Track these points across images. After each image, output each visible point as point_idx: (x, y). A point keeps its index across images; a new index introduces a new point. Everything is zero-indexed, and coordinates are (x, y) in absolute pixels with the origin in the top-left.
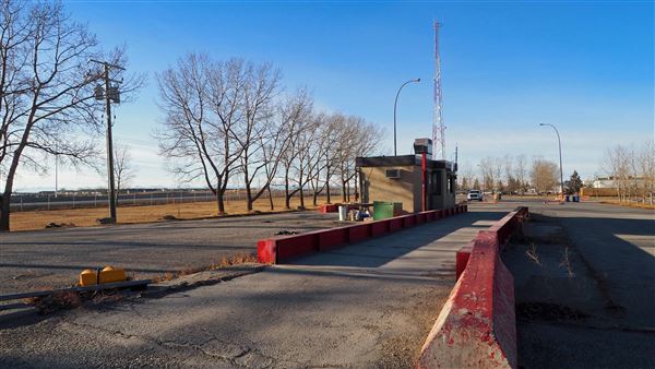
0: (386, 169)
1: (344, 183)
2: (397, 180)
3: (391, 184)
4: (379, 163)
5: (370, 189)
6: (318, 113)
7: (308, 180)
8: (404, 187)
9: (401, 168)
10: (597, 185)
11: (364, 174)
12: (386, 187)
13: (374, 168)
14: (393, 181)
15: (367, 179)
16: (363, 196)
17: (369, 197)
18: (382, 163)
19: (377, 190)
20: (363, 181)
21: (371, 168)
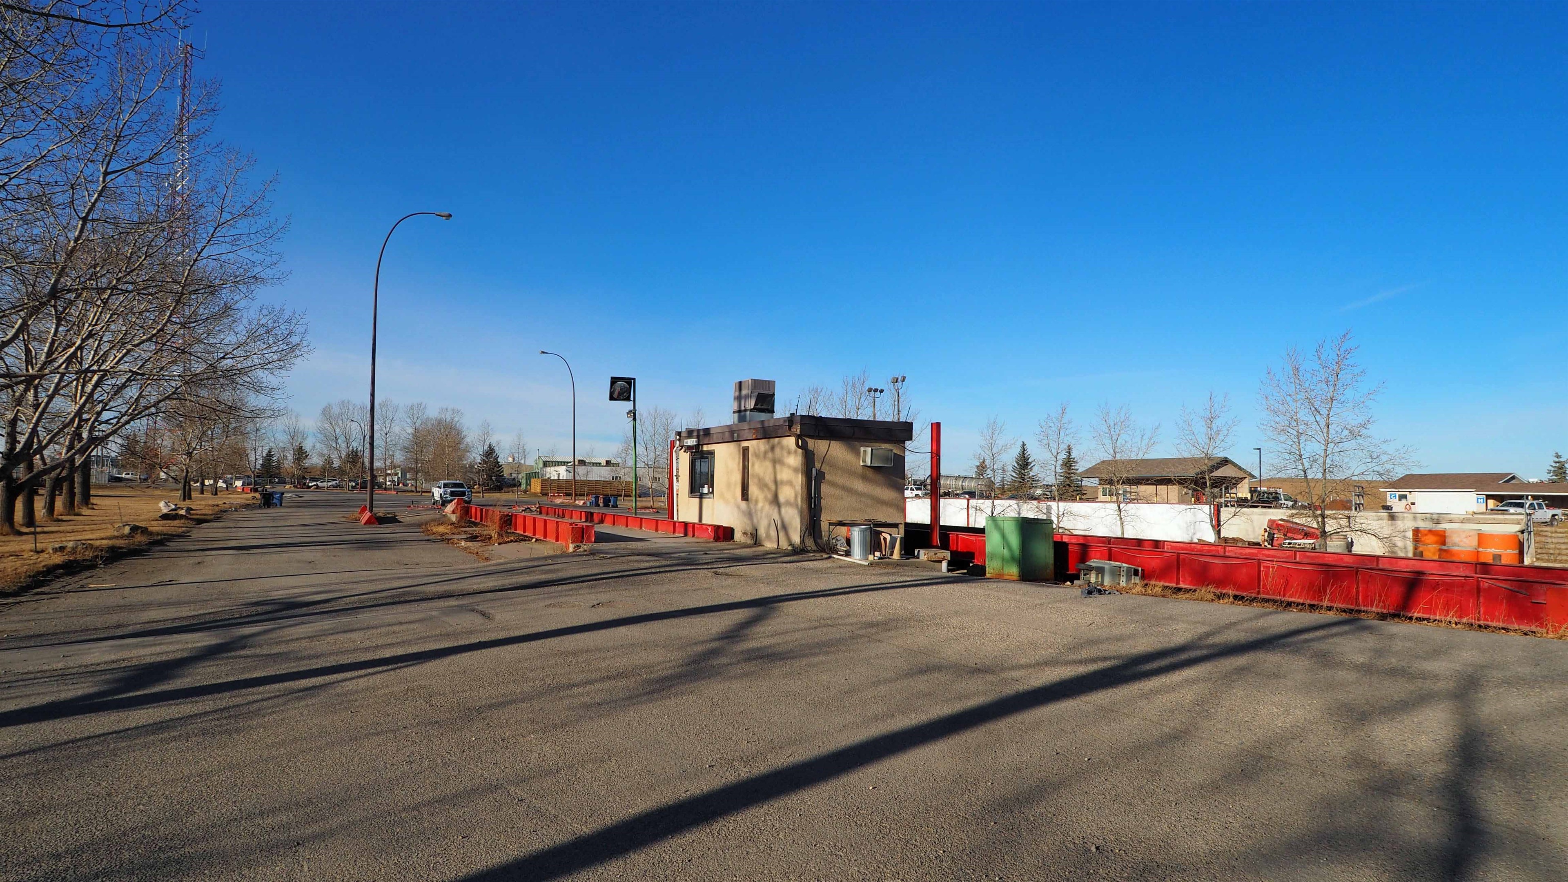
0: (857, 445)
4: (849, 432)
11: (814, 454)
12: (859, 485)
13: (834, 443)
14: (870, 474)
15: (819, 465)
16: (813, 503)
17: (822, 505)
18: (854, 434)
19: (838, 492)
20: (813, 469)
21: (828, 442)
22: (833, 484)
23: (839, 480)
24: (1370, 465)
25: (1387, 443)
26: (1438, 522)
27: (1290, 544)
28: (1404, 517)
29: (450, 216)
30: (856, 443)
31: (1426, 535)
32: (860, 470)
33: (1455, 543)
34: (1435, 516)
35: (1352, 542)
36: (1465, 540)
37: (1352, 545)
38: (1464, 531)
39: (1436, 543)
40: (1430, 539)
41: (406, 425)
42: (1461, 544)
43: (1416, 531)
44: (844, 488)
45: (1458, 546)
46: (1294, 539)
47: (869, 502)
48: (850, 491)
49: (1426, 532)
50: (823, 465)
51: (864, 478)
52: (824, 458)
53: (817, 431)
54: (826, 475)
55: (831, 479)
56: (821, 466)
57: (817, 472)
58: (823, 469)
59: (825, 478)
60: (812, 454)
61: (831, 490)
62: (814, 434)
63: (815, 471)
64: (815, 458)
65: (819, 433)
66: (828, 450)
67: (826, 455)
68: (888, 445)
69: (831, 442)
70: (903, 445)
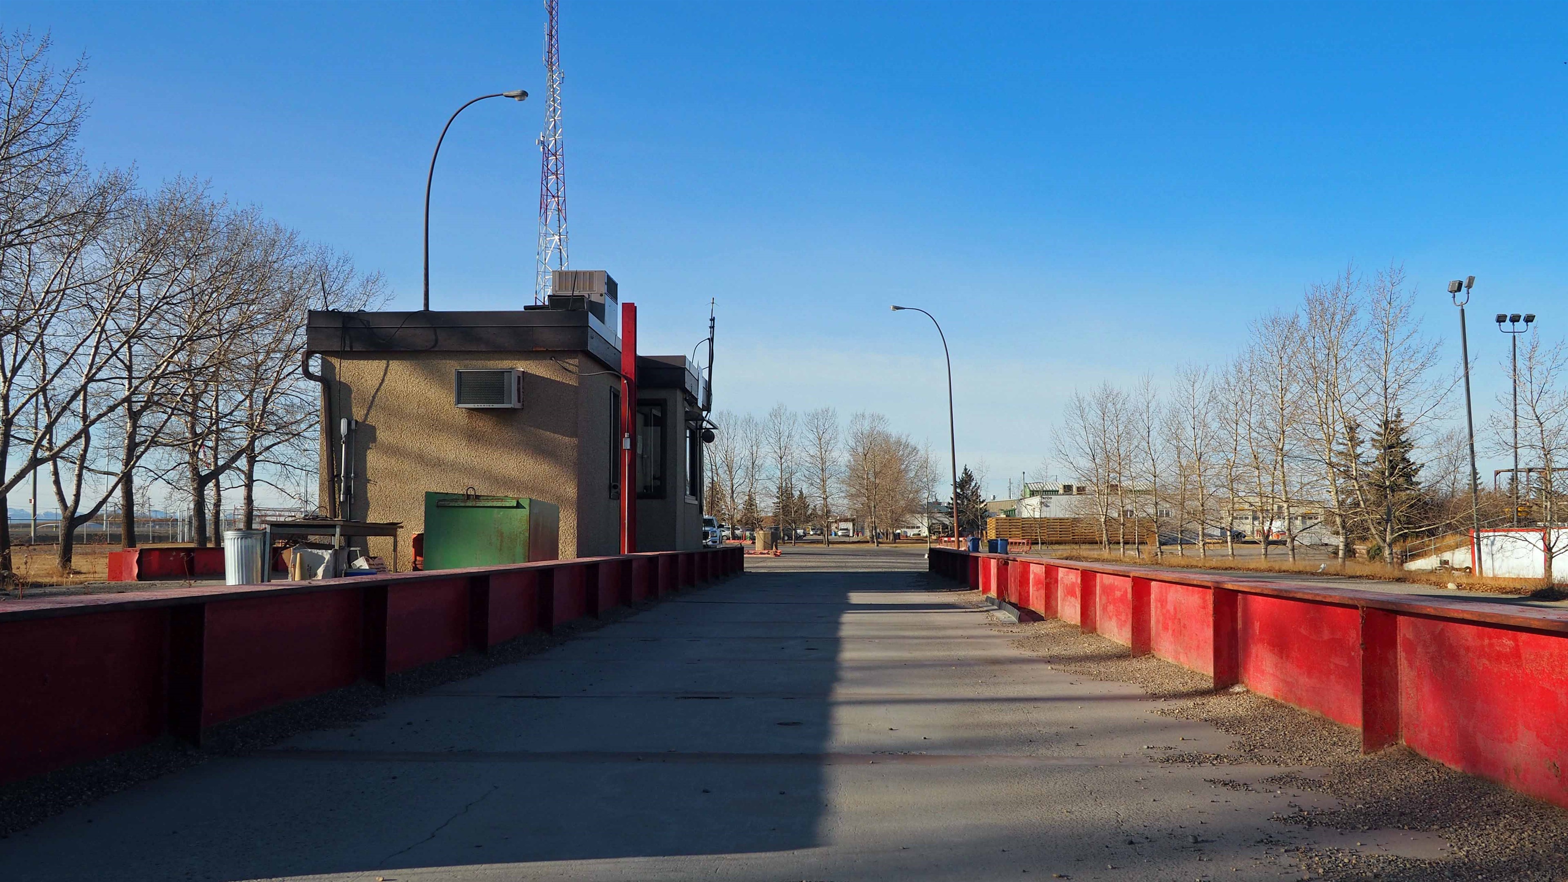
0: (452, 367)
1: (201, 482)
2: (503, 416)
3: (473, 437)
4: (421, 337)
5: (374, 460)
6: (96, 178)
7: (34, 463)
8: (542, 451)
9: (522, 366)
10: (1031, 509)
11: (348, 390)
12: (457, 451)
13: (395, 365)
14: (484, 425)
15: (363, 412)
16: (342, 492)
17: (369, 495)
18: (436, 341)
19: (407, 466)
20: (342, 421)
21: (383, 363)
22: (393, 451)
23: (413, 441)
29: (524, 94)
30: (443, 362)
41: (807, 443)
44: (421, 456)
50: (373, 412)
52: (374, 397)
53: (348, 342)
54: (378, 432)
55: (391, 440)
56: (368, 414)
57: (353, 426)
58: (371, 421)
59: (374, 439)
60: (346, 389)
61: (392, 463)
62: (348, 349)
63: (349, 424)
64: (350, 397)
65: (351, 347)
66: (383, 380)
67: (378, 390)
68: (528, 362)
69: (391, 362)
70: (571, 361)
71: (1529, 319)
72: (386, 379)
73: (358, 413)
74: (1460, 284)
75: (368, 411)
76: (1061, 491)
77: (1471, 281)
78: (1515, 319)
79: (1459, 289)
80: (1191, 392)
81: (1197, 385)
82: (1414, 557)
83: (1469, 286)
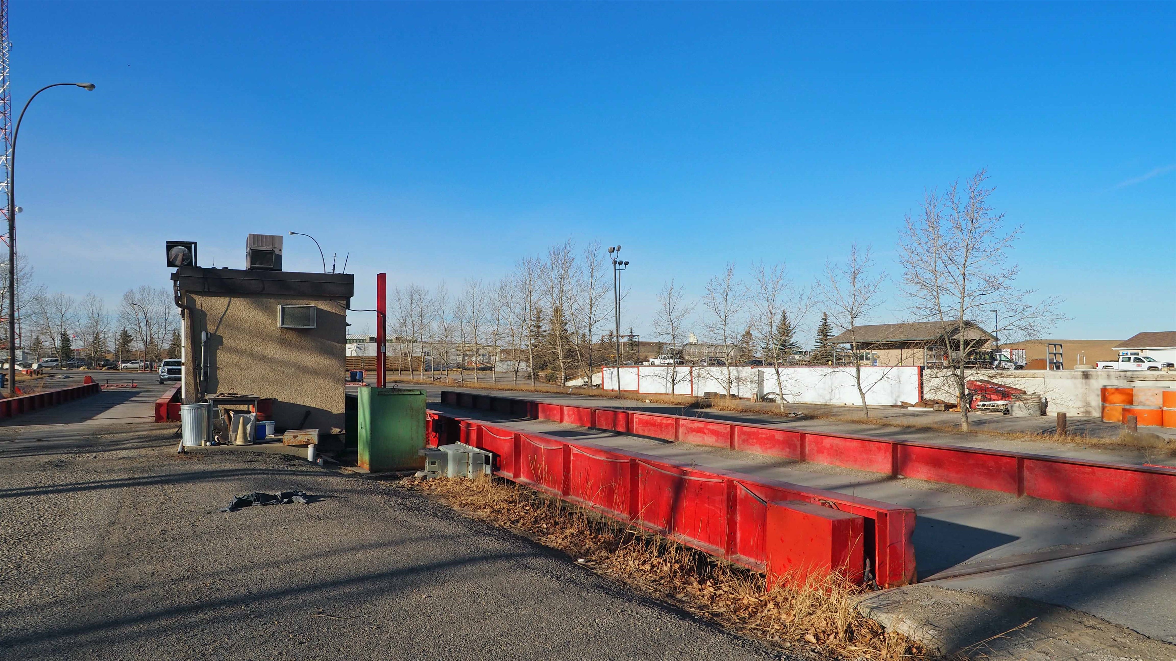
2: (306, 332)
4: (254, 285)
8: (324, 351)
9: (313, 304)
11: (206, 315)
12: (274, 351)
13: (235, 301)
14: (291, 337)
15: (214, 328)
16: (202, 375)
17: (218, 376)
18: (264, 289)
19: (243, 360)
20: (202, 333)
21: (227, 299)
22: (236, 351)
23: (245, 345)
24: (1013, 319)
25: (1029, 294)
26: (1131, 380)
27: (984, 405)
28: (1098, 376)
29: (93, 86)
30: (271, 301)
31: (1113, 393)
32: (277, 333)
33: (1141, 402)
34: (1129, 374)
35: (1047, 402)
36: (1151, 398)
37: (1046, 406)
38: (1150, 389)
39: (1123, 402)
40: (1117, 398)
42: (1148, 403)
43: (1104, 390)
44: (252, 355)
45: (1144, 405)
46: (990, 400)
47: (291, 371)
48: (262, 359)
49: (1113, 391)
50: (220, 328)
51: (284, 343)
52: (221, 319)
53: (206, 286)
54: (224, 339)
55: (232, 344)
56: (217, 329)
57: (209, 336)
58: (219, 333)
59: (221, 343)
60: (203, 314)
61: (233, 358)
62: (206, 290)
63: (207, 334)
64: (206, 319)
65: (209, 289)
66: (227, 310)
67: (224, 315)
68: (317, 302)
69: (232, 299)
70: (342, 302)
71: (627, 263)
72: (229, 309)
73: (211, 328)
74: (614, 249)
75: (218, 327)
76: (368, 340)
77: (619, 248)
78: (620, 263)
79: (613, 251)
80: (472, 293)
81: (476, 289)
82: (570, 379)
83: (619, 250)
